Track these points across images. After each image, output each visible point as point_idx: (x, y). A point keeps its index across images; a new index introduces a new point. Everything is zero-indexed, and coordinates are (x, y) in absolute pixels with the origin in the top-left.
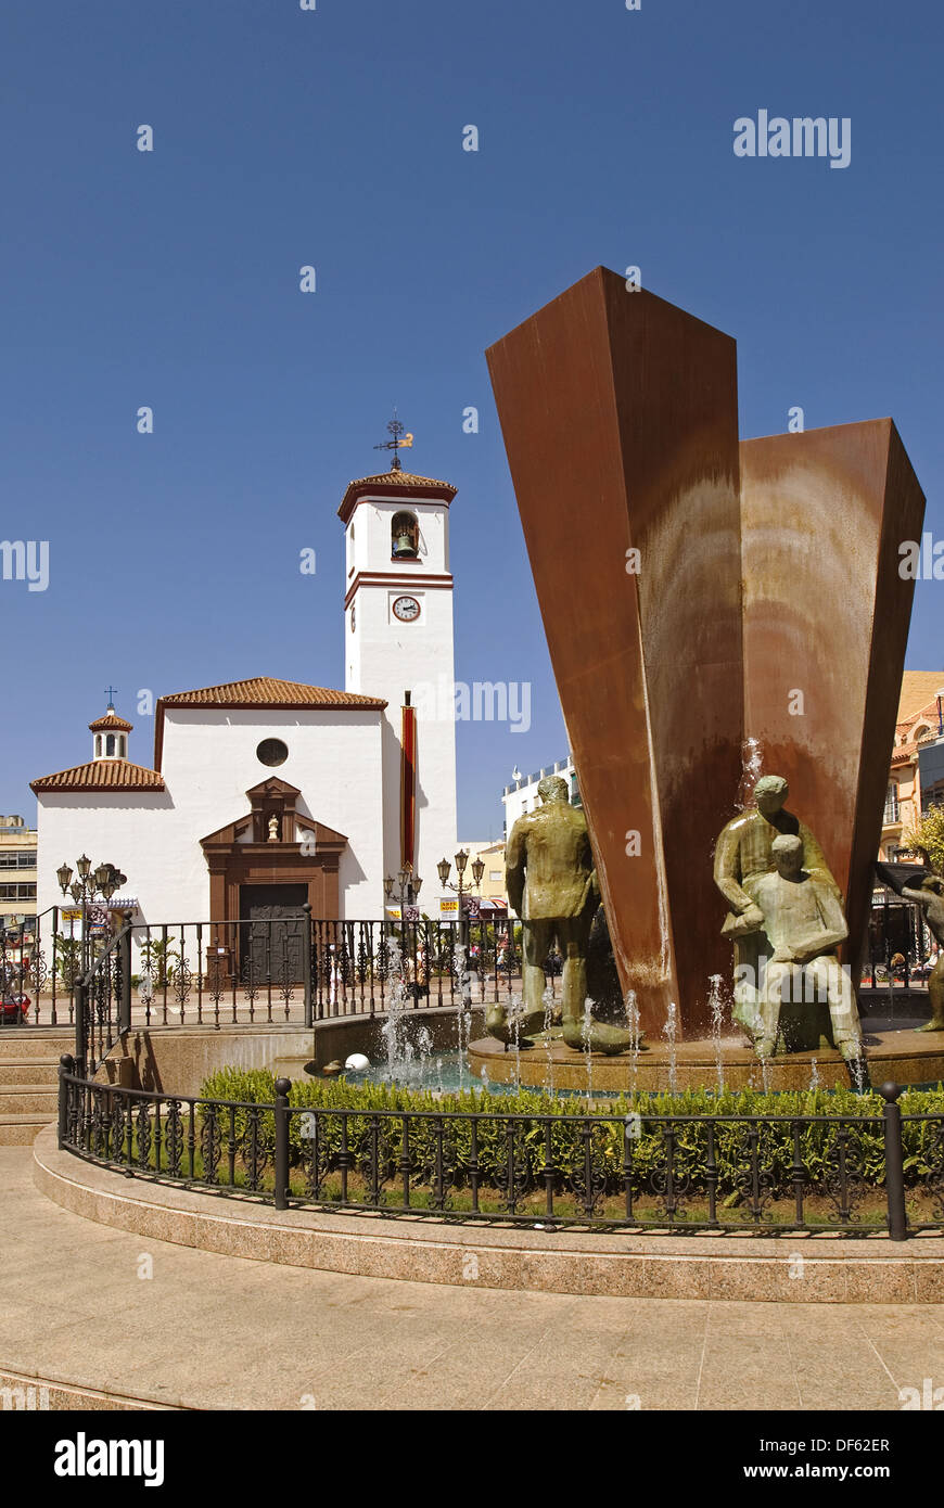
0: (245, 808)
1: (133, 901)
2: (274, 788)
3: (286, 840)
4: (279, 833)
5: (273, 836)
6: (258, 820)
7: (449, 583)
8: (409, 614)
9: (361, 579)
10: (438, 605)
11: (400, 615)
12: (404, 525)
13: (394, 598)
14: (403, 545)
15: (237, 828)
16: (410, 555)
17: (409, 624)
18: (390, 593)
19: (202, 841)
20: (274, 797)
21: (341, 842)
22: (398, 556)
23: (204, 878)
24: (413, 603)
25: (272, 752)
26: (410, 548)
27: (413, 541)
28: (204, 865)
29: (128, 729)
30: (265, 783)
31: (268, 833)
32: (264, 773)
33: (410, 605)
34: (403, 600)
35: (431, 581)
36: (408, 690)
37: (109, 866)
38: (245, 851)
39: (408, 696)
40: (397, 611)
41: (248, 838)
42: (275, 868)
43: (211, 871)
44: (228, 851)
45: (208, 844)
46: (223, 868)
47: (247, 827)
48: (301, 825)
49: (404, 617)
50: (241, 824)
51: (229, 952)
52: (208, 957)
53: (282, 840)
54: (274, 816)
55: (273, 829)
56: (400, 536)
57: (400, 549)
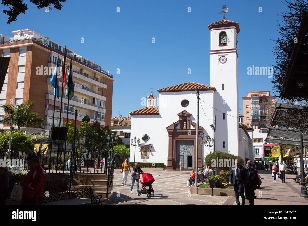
0: (177, 119)
1: (151, 144)
2: (185, 113)
3: (188, 128)
4: (186, 126)
5: (185, 127)
6: (181, 122)
7: (235, 51)
8: (224, 61)
9: (211, 52)
10: (232, 57)
11: (221, 62)
12: (223, 35)
13: (220, 57)
15: (175, 125)
17: (223, 64)
18: (218, 56)
19: (166, 128)
20: (185, 116)
22: (221, 44)
23: (167, 138)
24: (224, 57)
25: (185, 103)
28: (167, 134)
30: (182, 112)
31: (183, 126)
32: (182, 109)
33: (224, 58)
34: (222, 57)
35: (230, 51)
36: (223, 83)
37: (146, 135)
38: (178, 131)
39: (223, 85)
40: (220, 60)
41: (178, 127)
42: (185, 136)
43: (169, 137)
44: (173, 131)
45: (168, 129)
46: (172, 136)
47: (178, 124)
48: (191, 124)
49: (222, 62)
50: (176, 124)
51: (173, 159)
52: (168, 161)
53: (187, 128)
54: (185, 121)
55: (185, 125)
56: (222, 39)
57: (222, 42)
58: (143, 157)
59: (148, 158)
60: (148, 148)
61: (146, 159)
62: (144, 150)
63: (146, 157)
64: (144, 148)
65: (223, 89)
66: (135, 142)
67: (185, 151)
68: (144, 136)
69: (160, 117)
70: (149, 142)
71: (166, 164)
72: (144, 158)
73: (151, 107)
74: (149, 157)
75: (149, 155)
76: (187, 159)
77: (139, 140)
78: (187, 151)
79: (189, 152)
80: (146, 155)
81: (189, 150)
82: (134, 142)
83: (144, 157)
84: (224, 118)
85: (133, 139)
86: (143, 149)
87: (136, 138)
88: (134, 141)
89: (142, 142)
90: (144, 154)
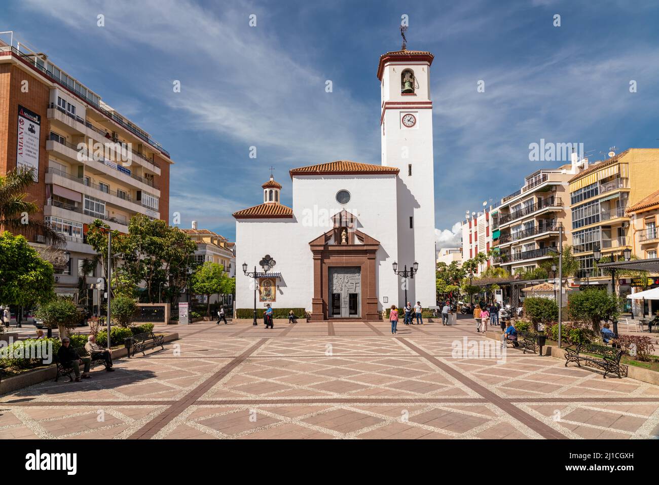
1: (278, 274)
2: (344, 215)
3: (350, 243)
4: (347, 239)
5: (344, 241)
6: (336, 233)
7: (430, 105)
8: (410, 124)
9: (387, 106)
10: (425, 118)
11: (406, 124)
13: (403, 115)
14: (407, 87)
15: (327, 237)
16: (410, 92)
17: (410, 128)
18: (401, 113)
19: (309, 243)
21: (377, 244)
23: (311, 262)
24: (410, 116)
25: (343, 196)
26: (410, 88)
28: (312, 254)
29: (279, 187)
30: (340, 213)
31: (341, 240)
33: (411, 118)
34: (407, 116)
35: (420, 105)
36: (410, 163)
37: (268, 256)
38: (330, 248)
39: (410, 167)
40: (404, 122)
41: (332, 242)
42: (344, 258)
43: (315, 259)
44: (322, 248)
45: (312, 244)
46: (320, 258)
47: (331, 236)
48: (357, 235)
49: (408, 125)
50: (328, 235)
51: (323, 301)
52: (313, 304)
53: (348, 243)
54: (344, 230)
55: (344, 237)
56: (405, 82)
57: (406, 89)
58: (264, 298)
59: (274, 300)
60: (272, 280)
61: (269, 301)
62: (265, 284)
63: (269, 297)
64: (265, 280)
65: (410, 174)
67: (344, 285)
68: (263, 258)
69: (295, 221)
70: (274, 270)
71: (309, 310)
72: (266, 300)
73: (272, 203)
74: (275, 297)
75: (275, 294)
76: (348, 299)
78: (347, 285)
79: (351, 287)
80: (268, 295)
81: (351, 283)
83: (265, 298)
84: (411, 226)
86: (263, 283)
89: (260, 270)
90: (265, 292)
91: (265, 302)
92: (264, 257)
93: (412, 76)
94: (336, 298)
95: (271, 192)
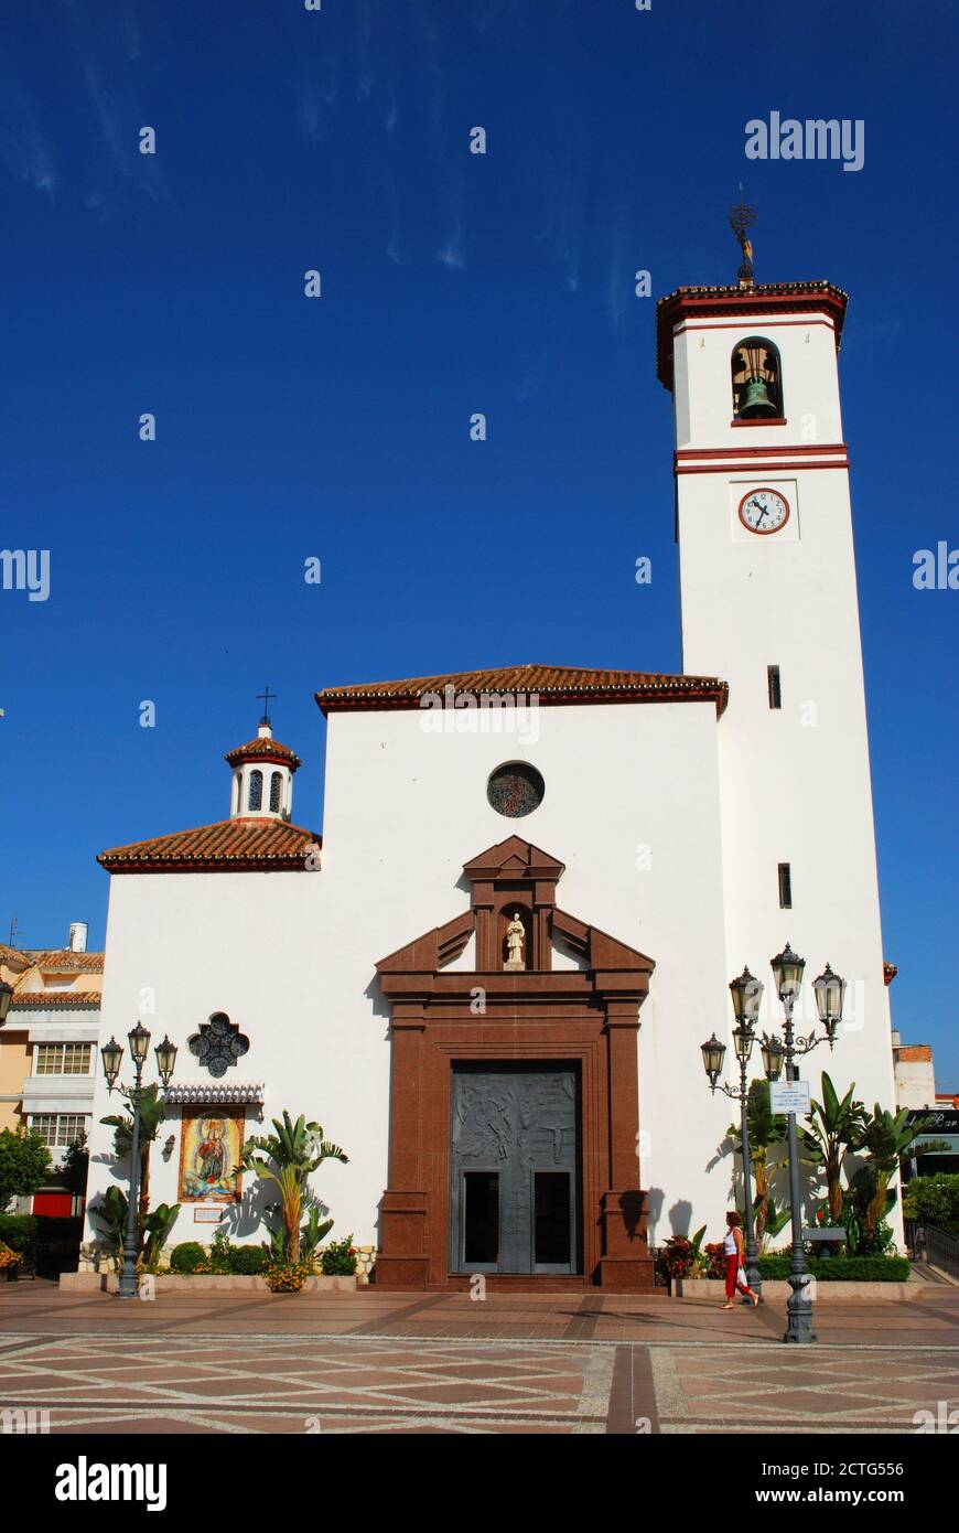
0: (458, 900)
1: (254, 1089)
2: (513, 858)
3: (538, 965)
4: (527, 951)
5: (515, 957)
6: (486, 924)
7: (843, 457)
8: (767, 522)
9: (679, 463)
11: (751, 522)
13: (741, 490)
14: (757, 397)
15: (448, 941)
16: (771, 413)
17: (768, 537)
18: (734, 483)
19: (379, 966)
20: (513, 875)
21: (643, 968)
22: (747, 414)
24: (768, 495)
25: (515, 787)
26: (765, 401)
27: (775, 391)
30: (498, 849)
31: (506, 952)
32: (496, 828)
33: (770, 503)
34: (758, 494)
35: (808, 456)
36: (773, 664)
37: (220, 1018)
38: (461, 986)
39: (774, 676)
40: (746, 516)
41: (468, 960)
42: (517, 1024)
43: (396, 1028)
44: (427, 987)
45: (388, 972)
46: (420, 1024)
47: (464, 935)
48: (564, 934)
49: (760, 527)
50: (450, 934)
51: (426, 1202)
52: (382, 1213)
53: (530, 966)
54: (517, 916)
55: (516, 942)
56: (748, 384)
57: (750, 404)
58: (195, 1188)
59: (234, 1196)
60: (231, 1116)
61: (216, 1200)
62: (205, 1133)
63: (216, 1185)
64: (200, 1116)
65: (775, 700)
66: (139, 1067)
67: (513, 1137)
68: (203, 1026)
70: (238, 1076)
72: (202, 1196)
73: (259, 819)
74: (237, 1184)
76: (528, 1198)
77: (166, 1049)
78: (527, 1134)
79: (544, 1146)
80: (212, 1175)
81: (543, 1130)
82: (127, 1066)
83: (201, 1186)
84: (786, 900)
85: (124, 1043)
86: (193, 1130)
87: (148, 1035)
88: (127, 1055)
89: (190, 1072)
90: (200, 1161)
91: (198, 1205)
92: (207, 1022)
93: (773, 362)
94: (482, 1189)
95: (257, 775)
